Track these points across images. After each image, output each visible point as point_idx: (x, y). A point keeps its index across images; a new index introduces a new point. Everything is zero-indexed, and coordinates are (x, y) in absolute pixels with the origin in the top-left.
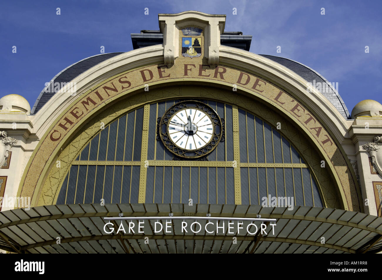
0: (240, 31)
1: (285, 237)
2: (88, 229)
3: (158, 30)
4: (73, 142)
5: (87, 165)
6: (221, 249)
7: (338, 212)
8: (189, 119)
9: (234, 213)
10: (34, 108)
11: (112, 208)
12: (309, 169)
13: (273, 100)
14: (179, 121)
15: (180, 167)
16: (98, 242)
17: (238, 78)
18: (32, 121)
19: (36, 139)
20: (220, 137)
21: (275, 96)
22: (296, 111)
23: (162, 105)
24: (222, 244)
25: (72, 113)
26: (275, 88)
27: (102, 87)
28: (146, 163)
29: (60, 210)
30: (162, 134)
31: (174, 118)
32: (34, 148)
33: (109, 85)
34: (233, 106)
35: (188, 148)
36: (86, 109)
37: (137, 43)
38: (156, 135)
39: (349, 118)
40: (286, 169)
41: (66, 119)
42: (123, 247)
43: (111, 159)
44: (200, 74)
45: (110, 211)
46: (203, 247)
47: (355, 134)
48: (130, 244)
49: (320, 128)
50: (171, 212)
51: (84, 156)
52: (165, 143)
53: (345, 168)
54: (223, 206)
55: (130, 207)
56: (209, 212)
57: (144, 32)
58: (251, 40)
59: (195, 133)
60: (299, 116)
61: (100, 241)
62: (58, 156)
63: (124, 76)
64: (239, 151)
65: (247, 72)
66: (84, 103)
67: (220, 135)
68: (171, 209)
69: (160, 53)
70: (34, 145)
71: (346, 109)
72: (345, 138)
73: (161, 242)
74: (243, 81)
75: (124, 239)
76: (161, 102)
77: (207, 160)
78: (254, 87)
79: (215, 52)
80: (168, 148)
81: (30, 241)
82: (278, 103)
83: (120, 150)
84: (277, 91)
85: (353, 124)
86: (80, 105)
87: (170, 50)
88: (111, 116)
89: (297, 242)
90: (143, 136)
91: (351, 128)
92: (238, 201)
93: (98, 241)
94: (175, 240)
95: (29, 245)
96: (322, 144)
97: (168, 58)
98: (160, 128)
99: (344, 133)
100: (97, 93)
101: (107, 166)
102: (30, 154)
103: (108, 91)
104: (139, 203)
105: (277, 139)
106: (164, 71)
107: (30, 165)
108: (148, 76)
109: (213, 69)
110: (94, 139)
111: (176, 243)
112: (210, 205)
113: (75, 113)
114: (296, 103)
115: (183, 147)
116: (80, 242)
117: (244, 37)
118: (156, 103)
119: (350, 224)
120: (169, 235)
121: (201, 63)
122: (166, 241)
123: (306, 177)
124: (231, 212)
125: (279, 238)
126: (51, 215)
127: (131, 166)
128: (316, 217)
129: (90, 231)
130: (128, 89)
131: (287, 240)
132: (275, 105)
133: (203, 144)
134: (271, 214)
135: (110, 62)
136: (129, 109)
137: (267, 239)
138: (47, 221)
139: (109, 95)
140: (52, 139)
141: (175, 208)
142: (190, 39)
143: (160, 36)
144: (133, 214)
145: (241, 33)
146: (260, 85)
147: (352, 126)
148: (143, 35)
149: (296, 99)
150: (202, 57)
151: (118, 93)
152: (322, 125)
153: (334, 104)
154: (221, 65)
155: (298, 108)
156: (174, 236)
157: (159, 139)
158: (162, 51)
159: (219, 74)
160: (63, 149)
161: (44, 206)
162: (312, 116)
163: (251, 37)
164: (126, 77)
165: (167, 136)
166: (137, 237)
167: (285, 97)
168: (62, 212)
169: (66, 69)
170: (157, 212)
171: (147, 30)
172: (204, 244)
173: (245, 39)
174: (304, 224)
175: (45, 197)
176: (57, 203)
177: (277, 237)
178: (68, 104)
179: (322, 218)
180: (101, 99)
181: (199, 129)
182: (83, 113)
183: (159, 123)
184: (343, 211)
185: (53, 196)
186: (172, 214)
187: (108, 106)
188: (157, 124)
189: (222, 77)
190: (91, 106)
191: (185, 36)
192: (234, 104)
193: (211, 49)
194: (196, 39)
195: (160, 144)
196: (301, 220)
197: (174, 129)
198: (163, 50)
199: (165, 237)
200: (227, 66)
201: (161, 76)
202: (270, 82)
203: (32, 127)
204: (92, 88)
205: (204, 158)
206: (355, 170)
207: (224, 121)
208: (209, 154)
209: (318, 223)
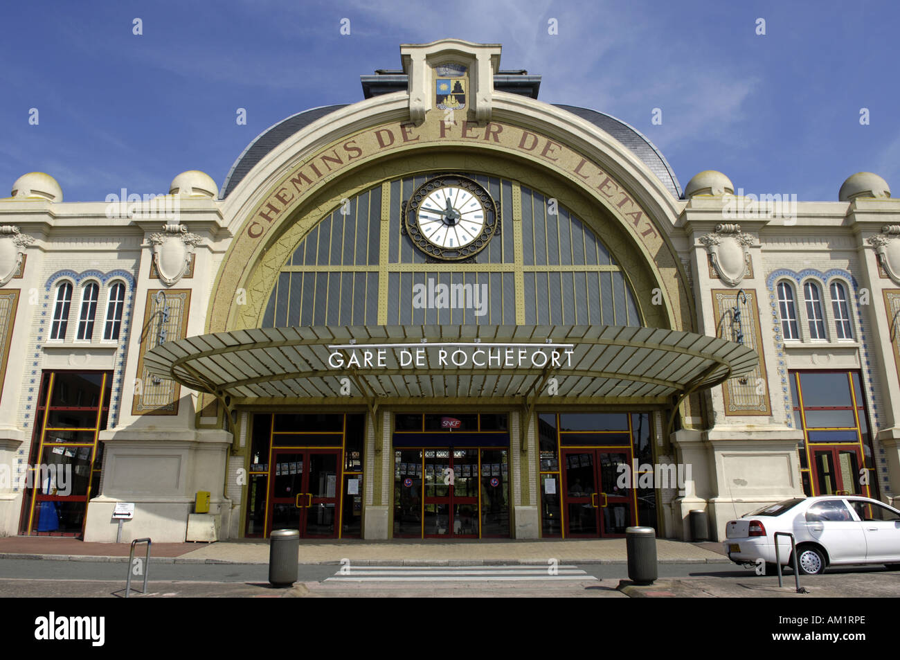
0: (523, 69)
1: (587, 369)
2: (307, 361)
3: (400, 69)
4: (281, 238)
5: (302, 272)
6: (496, 387)
7: (662, 333)
8: (448, 202)
9: (513, 337)
10: (223, 191)
11: (340, 332)
12: (622, 273)
13: (572, 172)
14: (434, 207)
15: (437, 272)
16: (323, 380)
17: (520, 140)
18: (221, 210)
19: (228, 235)
20: (493, 229)
21: (575, 166)
22: (605, 189)
23: (408, 183)
24: (498, 381)
25: (277, 196)
26: (575, 154)
27: (319, 157)
28: (385, 267)
29: (266, 336)
30: (409, 226)
31: (426, 202)
32: (225, 249)
33: (329, 154)
34: (513, 181)
35: (447, 245)
36: (298, 190)
37: (370, 90)
38: (401, 226)
39: (682, 198)
40: (589, 274)
41: (269, 205)
42: (356, 384)
43: (336, 262)
44: (464, 135)
45: (336, 337)
46: (471, 385)
47: (689, 221)
48: (367, 382)
49: (639, 214)
50: (424, 337)
51: (298, 259)
52: (414, 238)
53: (674, 271)
54: (498, 327)
55: (365, 331)
56: (477, 337)
57: (380, 72)
58: (539, 82)
59: (458, 223)
60: (609, 196)
61: (326, 379)
62: (261, 259)
63: (352, 139)
64: (521, 248)
65: (534, 131)
66: (294, 181)
67: (493, 226)
68: (423, 333)
69: (404, 105)
70: (225, 244)
71: (678, 185)
72: (675, 228)
73: (411, 379)
74: (528, 144)
75: (358, 375)
76: (407, 178)
77: (476, 263)
78: (544, 154)
79: (486, 101)
80: (418, 246)
81: (229, 379)
82: (579, 177)
83: (349, 251)
84: (578, 158)
85: (687, 207)
86: (288, 184)
87: (419, 100)
88: (334, 199)
89: (603, 375)
90: (382, 228)
91: (684, 212)
92: (521, 320)
93: (322, 378)
94: (431, 376)
95: (227, 383)
96: (642, 236)
97: (415, 111)
98: (406, 216)
99: (673, 220)
100: (313, 166)
101: (330, 272)
102: (221, 257)
103: (329, 163)
104: (379, 324)
105: (578, 230)
106: (410, 132)
107: (222, 272)
108: (386, 140)
109: (483, 126)
110: (311, 234)
111: (432, 379)
112: (479, 326)
113: (282, 196)
114: (605, 176)
115: (440, 243)
116: (298, 380)
117: (529, 78)
118: (399, 180)
119: (677, 349)
120: (421, 369)
121: (465, 119)
122: (418, 378)
123: (619, 283)
124: (509, 336)
125: (578, 370)
126: (255, 342)
127: (365, 272)
128: (630, 340)
129: (310, 365)
130: (357, 159)
131: (590, 374)
132: (574, 180)
133: (470, 240)
134: (566, 337)
135: (331, 119)
136: (360, 190)
137: (560, 372)
138: (251, 351)
139: (330, 170)
140: (251, 235)
141: (430, 332)
142: (448, 82)
143: (404, 78)
144: (370, 339)
145: (525, 72)
146: (552, 151)
147: (686, 209)
148: (379, 78)
149: (605, 171)
150: (466, 109)
151: (343, 165)
152: (642, 208)
153: (661, 177)
154: (495, 121)
155: (608, 184)
156: (429, 370)
157: (405, 233)
158: (407, 101)
159: (491, 134)
160: (267, 250)
161: (245, 330)
162: (628, 195)
163: (540, 78)
164: (354, 142)
165: (416, 227)
166: (376, 372)
167: (589, 168)
168: (269, 338)
169: (266, 131)
170: (404, 337)
171: (384, 69)
172: (471, 381)
173: (531, 80)
174: (612, 351)
175: (245, 318)
176: (263, 326)
177: (574, 370)
178: (272, 184)
179: (638, 341)
180: (319, 175)
181: (463, 217)
182: (293, 197)
183: (404, 208)
184: (669, 331)
185: (257, 316)
186: (425, 340)
187: (329, 185)
188: (401, 210)
189: (496, 140)
190: (304, 186)
191: (441, 78)
192: (514, 180)
193: (479, 96)
194: (458, 82)
195: (407, 239)
196: (609, 345)
197: (426, 217)
198: (409, 99)
199: (417, 372)
200: (504, 123)
201: (406, 139)
202: (568, 146)
203: (222, 218)
204: (306, 158)
205: (471, 260)
206: (687, 274)
207: (500, 204)
208: (478, 253)
209: (633, 350)
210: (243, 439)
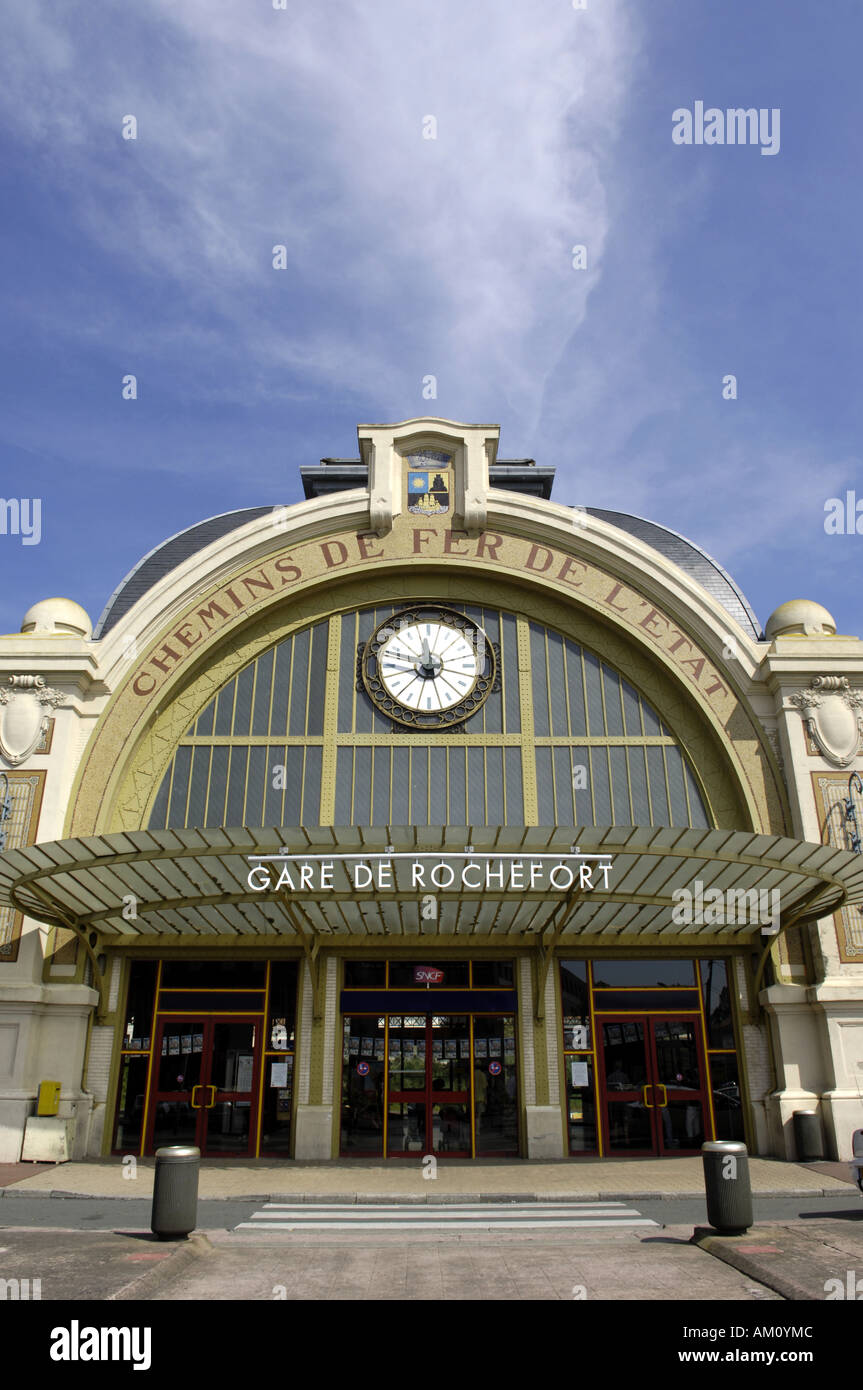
0: (530, 458)
1: (632, 892)
2: (214, 880)
3: (357, 457)
4: (181, 696)
5: (210, 746)
6: (496, 920)
7: (741, 837)
8: (425, 644)
9: (522, 844)
10: (100, 627)
11: (265, 837)
12: (679, 747)
13: (603, 603)
14: (404, 651)
15: (408, 747)
16: (238, 909)
17: (527, 556)
18: (95, 654)
19: (104, 691)
20: (490, 683)
21: (607, 594)
22: (650, 626)
23: (367, 616)
24: (499, 910)
25: (178, 635)
26: (605, 576)
27: (239, 579)
28: (332, 738)
29: (156, 841)
30: (368, 678)
31: (393, 644)
32: (99, 711)
33: (254, 575)
34: (518, 616)
35: (423, 707)
36: (208, 626)
37: (314, 486)
38: (356, 680)
39: (762, 639)
40: (631, 749)
41: (166, 648)
42: (287, 914)
43: (260, 731)
44: (447, 550)
45: (260, 844)
46: (458, 916)
47: (774, 672)
48: (303, 912)
49: (701, 662)
50: (390, 844)
51: (204, 727)
52: (374, 697)
53: (754, 745)
54: (499, 829)
55: (302, 834)
56: (469, 844)
57: (327, 462)
58: (553, 476)
59: (439, 675)
60: (657, 637)
61: (242, 906)
62: (151, 727)
63: (287, 555)
64: (531, 712)
65: (546, 544)
66: (202, 613)
67: (491, 679)
68: (389, 838)
69: (363, 507)
70: (99, 705)
71: (755, 620)
72: (753, 681)
73: (370, 907)
74: (539, 562)
75: (290, 901)
76: (365, 610)
77: (465, 732)
78: (562, 576)
79: (478, 502)
80: (381, 708)
81: (97, 906)
82: (613, 609)
83: (280, 713)
84: (610, 583)
85: (769, 652)
86: (194, 618)
87: (384, 501)
88: (259, 640)
89: (656, 901)
90: (328, 682)
91: (766, 660)
92: (532, 818)
93: (236, 905)
94: (399, 902)
95: (93, 913)
96: (705, 694)
97: (378, 517)
98: (363, 665)
99: (751, 671)
100: (230, 593)
101: (252, 746)
102: (93, 722)
103: (253, 588)
104: (322, 824)
105: (613, 685)
106: (371, 545)
107: (93, 746)
108: (336, 556)
109: (474, 538)
110: (225, 690)
111: (400, 908)
112: (471, 828)
113: (184, 635)
114: (650, 607)
115: (412, 704)
116: (200, 908)
117: (538, 471)
118: (354, 613)
119: (764, 862)
120: (386, 892)
121: (449, 527)
122: (379, 905)
123: (674, 764)
124: (516, 842)
125: (618, 894)
126: (139, 851)
127: (303, 746)
128: (695, 849)
129: (219, 885)
130: (294, 582)
131: (635, 899)
132: (606, 613)
133: (456, 699)
134: (601, 844)
135: (257, 526)
136: (298, 626)
137: (593, 897)
138: (131, 864)
139: (255, 597)
140: (138, 691)
141: (398, 836)
142: (424, 476)
143: (363, 470)
144: (310, 847)
145: (532, 462)
146: (574, 572)
147: (769, 656)
148: (326, 469)
149: (651, 601)
150: (451, 514)
151: (273, 592)
152: (706, 654)
153: (730, 610)
154: (492, 530)
155: (654, 619)
156: (395, 894)
157: (362, 689)
158: (366, 503)
159: (486, 548)
160: (160, 714)
161: (123, 834)
162: (683, 634)
163: (554, 470)
164: (290, 558)
165: (378, 681)
166: (318, 897)
167: (627, 596)
168: (160, 846)
169: (165, 543)
170: (360, 843)
171: (334, 457)
172: (459, 910)
173: (541, 474)
174: (669, 864)
175: (124, 813)
176: (150, 826)
177: (613, 893)
178: (170, 617)
179: (706, 850)
180: (239, 605)
181: (446, 666)
182: (201, 636)
183: (360, 653)
184: (751, 835)
185: (141, 811)
186: (392, 848)
187: (253, 620)
188: (357, 655)
189: (494, 556)
190: (217, 621)
191: (415, 470)
192: (520, 612)
193: (469, 496)
194: (438, 476)
195: (364, 698)
196: (664, 856)
197: (393, 666)
198: (369, 500)
199: (378, 897)
200: (504, 532)
201: (364, 555)
202: (596, 565)
203: (96, 667)
204: (221, 581)
205: (458, 728)
206: (774, 749)
207: (500, 648)
208: (468, 719)
209: (701, 862)
210: (114, 1000)
